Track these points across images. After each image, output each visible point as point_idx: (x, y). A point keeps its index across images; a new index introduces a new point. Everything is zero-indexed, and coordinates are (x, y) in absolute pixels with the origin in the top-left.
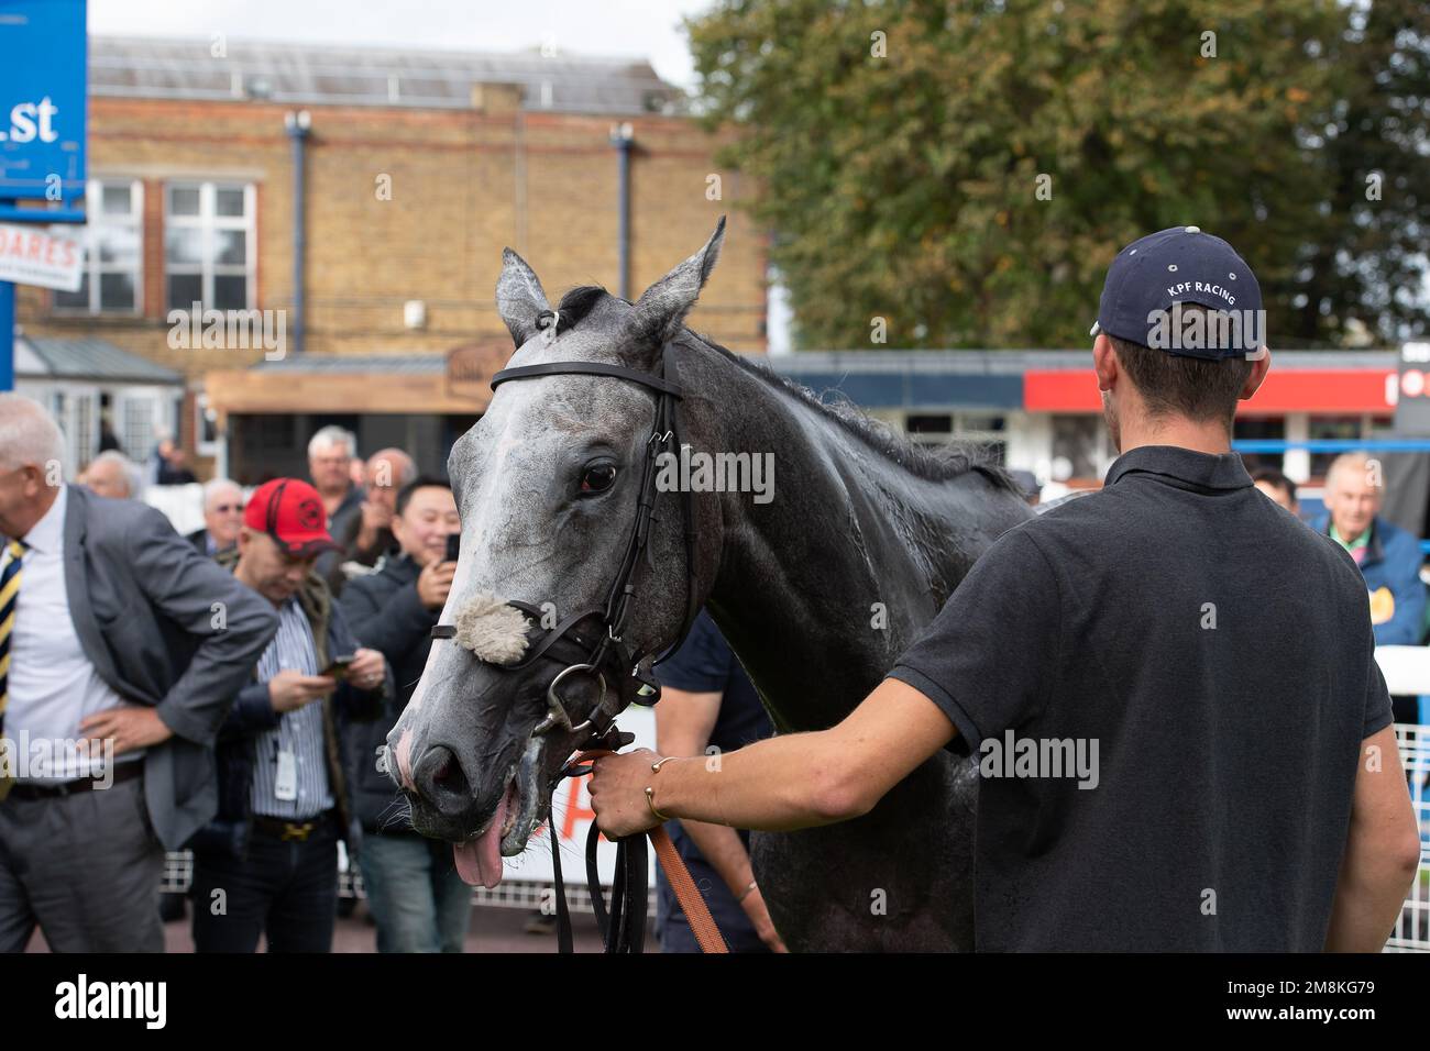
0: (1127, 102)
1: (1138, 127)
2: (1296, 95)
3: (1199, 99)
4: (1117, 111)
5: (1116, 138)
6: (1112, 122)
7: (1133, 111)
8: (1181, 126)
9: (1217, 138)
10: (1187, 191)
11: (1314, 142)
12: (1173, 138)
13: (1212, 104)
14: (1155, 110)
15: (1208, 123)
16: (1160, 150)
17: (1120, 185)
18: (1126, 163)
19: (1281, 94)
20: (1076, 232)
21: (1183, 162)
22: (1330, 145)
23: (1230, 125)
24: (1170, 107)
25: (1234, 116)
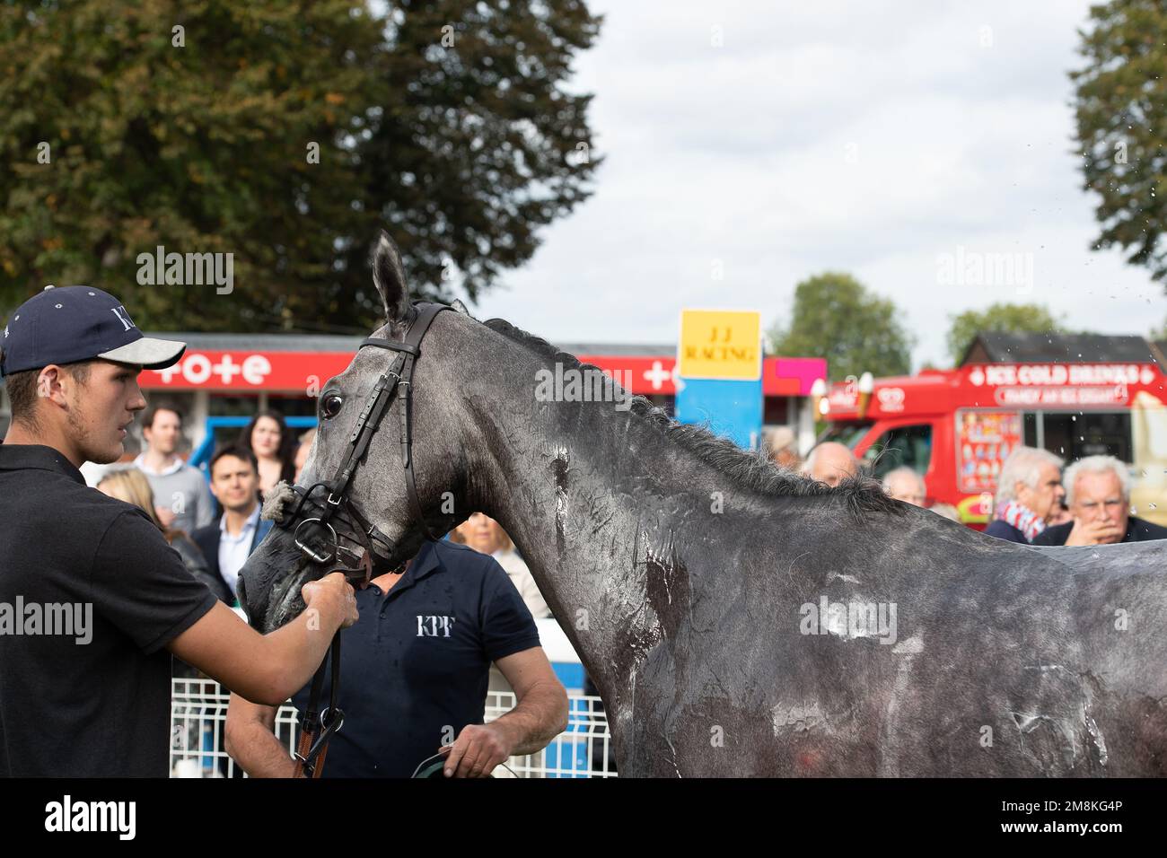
0: (171, 99)
1: (180, 122)
2: (332, 98)
3: (239, 97)
4: (162, 107)
5: (160, 132)
6: (157, 116)
7: (176, 107)
8: (221, 123)
9: (257, 135)
10: (228, 185)
11: (350, 142)
12: (215, 133)
13: (250, 102)
14: (197, 106)
15: (248, 121)
16: (203, 143)
17: (165, 176)
18: (169, 153)
19: (320, 96)
20: (125, 215)
21: (225, 155)
22: (362, 145)
23: (267, 122)
24: (211, 105)
25: (271, 115)
